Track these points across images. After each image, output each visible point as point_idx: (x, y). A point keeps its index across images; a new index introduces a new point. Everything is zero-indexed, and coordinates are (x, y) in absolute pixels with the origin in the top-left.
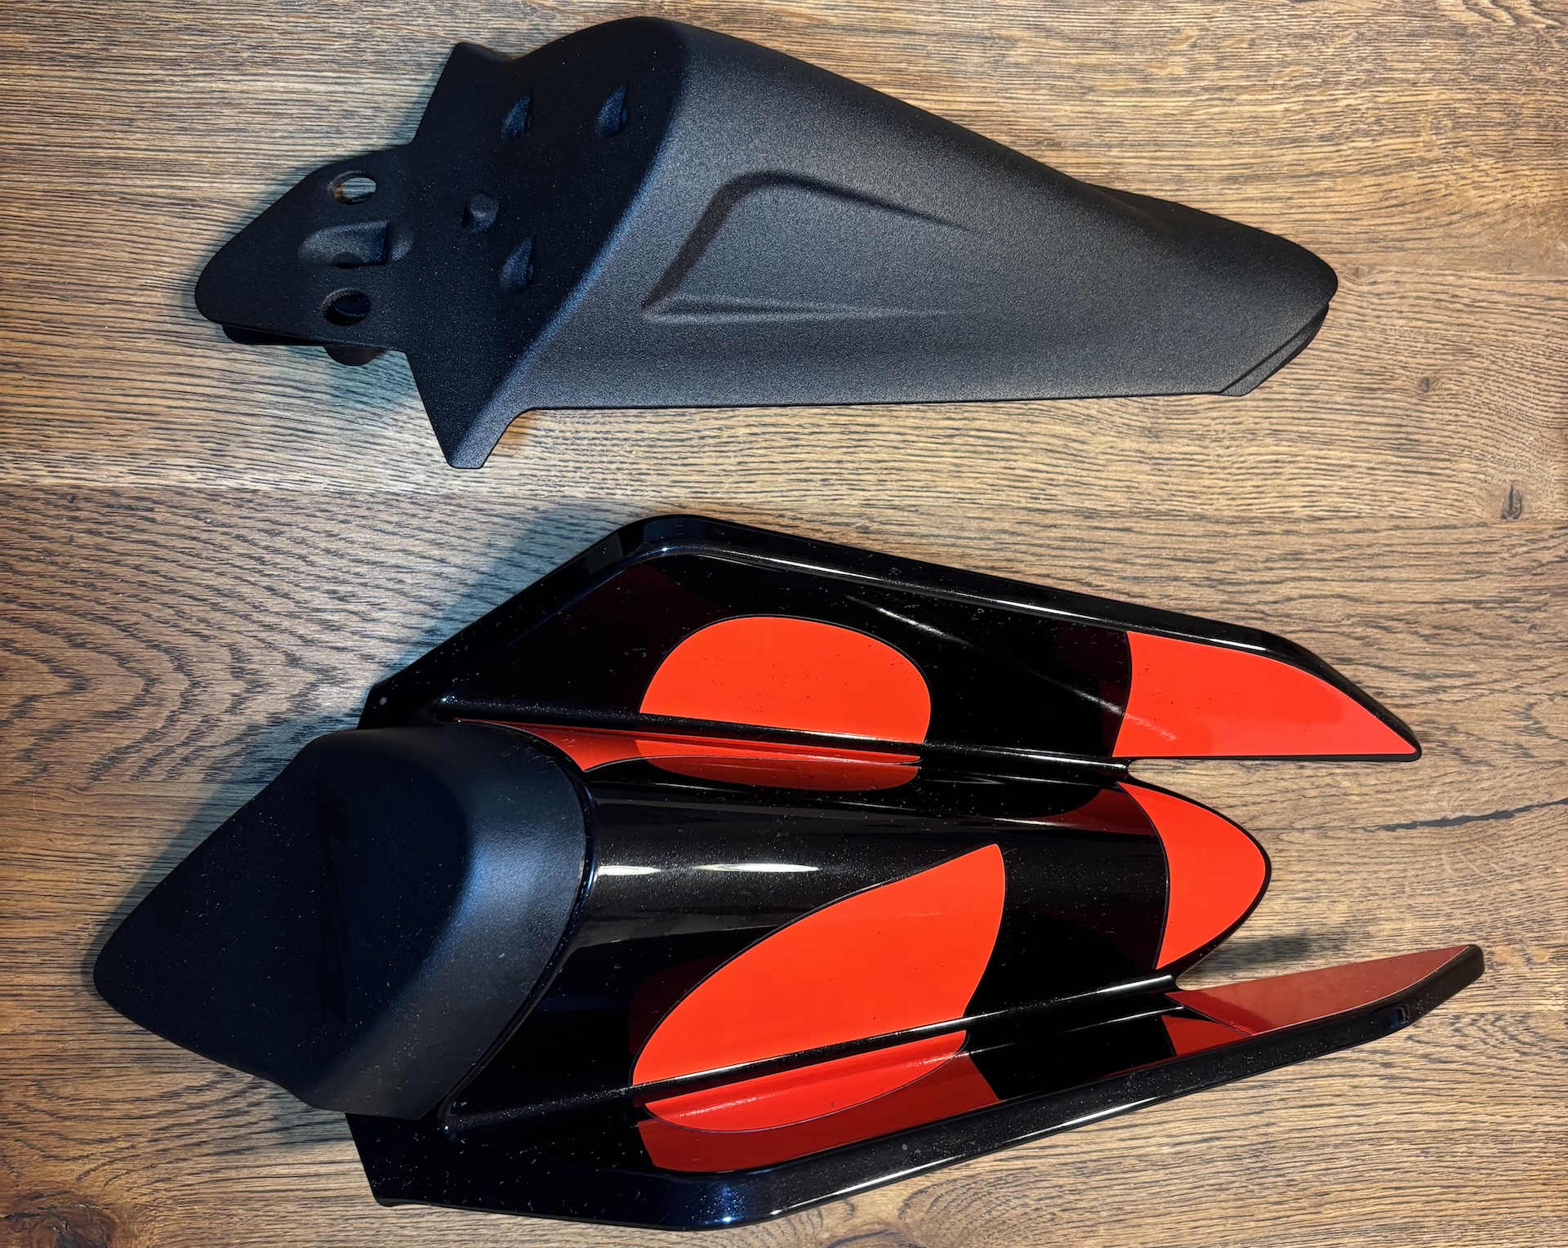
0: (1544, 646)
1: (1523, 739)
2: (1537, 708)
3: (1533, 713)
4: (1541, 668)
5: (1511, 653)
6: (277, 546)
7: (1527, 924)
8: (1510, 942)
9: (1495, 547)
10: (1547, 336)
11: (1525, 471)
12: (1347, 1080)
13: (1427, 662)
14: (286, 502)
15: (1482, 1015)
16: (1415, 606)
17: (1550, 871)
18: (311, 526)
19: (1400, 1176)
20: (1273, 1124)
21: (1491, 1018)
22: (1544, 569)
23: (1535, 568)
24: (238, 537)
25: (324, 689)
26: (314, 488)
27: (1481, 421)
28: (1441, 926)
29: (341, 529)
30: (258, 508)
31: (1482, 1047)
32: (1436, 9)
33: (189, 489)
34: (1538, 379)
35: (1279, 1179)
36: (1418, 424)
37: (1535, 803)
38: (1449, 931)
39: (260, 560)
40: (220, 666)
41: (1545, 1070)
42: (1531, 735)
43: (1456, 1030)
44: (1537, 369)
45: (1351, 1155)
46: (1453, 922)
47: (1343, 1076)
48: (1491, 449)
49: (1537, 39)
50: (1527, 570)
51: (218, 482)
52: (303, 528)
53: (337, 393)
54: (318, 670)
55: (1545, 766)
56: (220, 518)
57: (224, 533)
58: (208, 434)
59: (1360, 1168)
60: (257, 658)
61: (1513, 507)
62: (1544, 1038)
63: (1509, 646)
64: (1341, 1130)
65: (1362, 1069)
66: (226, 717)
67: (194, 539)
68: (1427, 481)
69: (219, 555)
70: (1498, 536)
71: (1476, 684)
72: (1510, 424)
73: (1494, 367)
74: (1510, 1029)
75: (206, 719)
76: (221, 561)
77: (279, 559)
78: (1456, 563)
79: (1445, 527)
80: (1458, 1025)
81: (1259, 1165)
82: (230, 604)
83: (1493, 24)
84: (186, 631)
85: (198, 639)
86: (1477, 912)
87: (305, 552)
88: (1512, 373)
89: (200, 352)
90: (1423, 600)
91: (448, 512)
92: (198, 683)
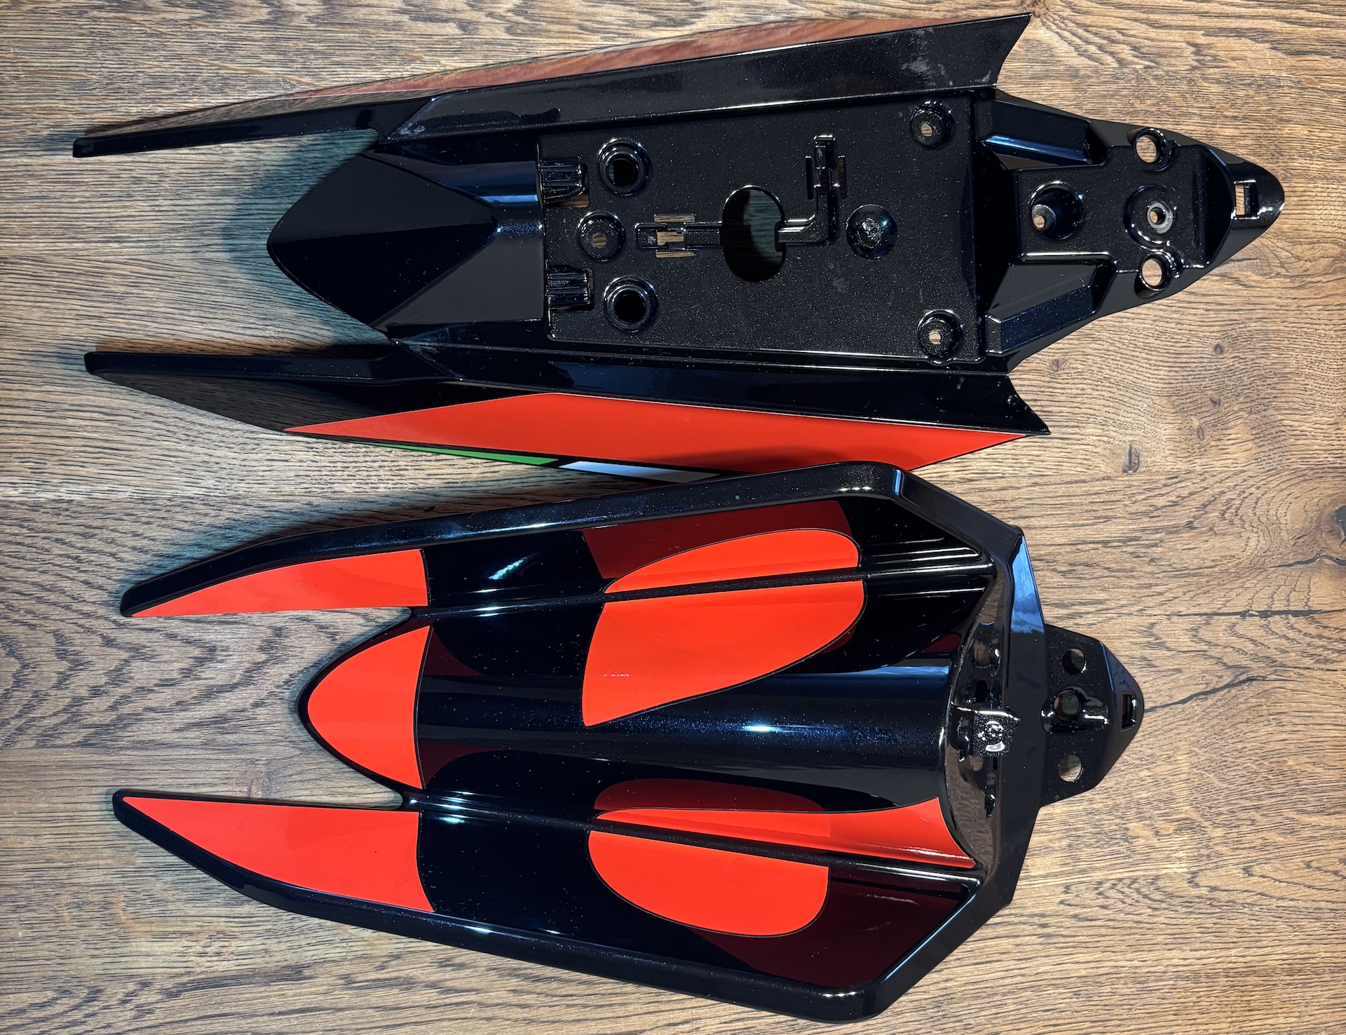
0: (1161, 575)
1: (1147, 653)
2: (1158, 627)
3: (1154, 631)
4: (1160, 594)
5: (1134, 583)
6: (91, 546)
7: (1155, 803)
8: (1141, 819)
9: (1118, 497)
10: (1155, 321)
11: (1141, 433)
12: (1011, 940)
13: (1065, 593)
14: (98, 509)
15: (1120, 880)
16: (1052, 548)
17: (1171, 759)
18: (119, 528)
19: (1057, 1015)
20: (951, 980)
21: (1128, 882)
22: (1159, 513)
23: (1151, 512)
24: (57, 540)
25: (136, 664)
26: (121, 496)
27: (1103, 393)
28: (1085, 810)
29: (144, 529)
30: (74, 515)
31: (1121, 906)
32: (1052, 56)
33: (12, 502)
34: (1149, 357)
35: (957, 1024)
36: (1050, 398)
37: (1158, 704)
38: (1091, 813)
39: (77, 559)
40: (46, 649)
41: (1174, 922)
42: (1153, 649)
43: (1100, 894)
44: (1148, 349)
45: (1016, 1001)
46: (1095, 806)
47: (1008, 937)
48: (1112, 416)
49: (1137, 78)
50: (1145, 514)
51: (38, 495)
52: (112, 530)
53: (137, 415)
54: (130, 649)
55: (1165, 673)
56: (40, 525)
57: (45, 538)
58: (27, 455)
59: (1024, 1011)
60: (79, 642)
61: (1132, 464)
62: (1171, 896)
63: (1133, 577)
64: (1007, 981)
65: (1024, 930)
66: (53, 692)
67: (19, 544)
68: (1059, 445)
69: (41, 556)
70: (1121, 487)
71: (1107, 609)
72: (1127, 394)
73: (1112, 348)
74: (1143, 890)
75: (36, 695)
76: (44, 562)
77: (93, 557)
78: (1087, 511)
79: (1077, 482)
80: (1101, 889)
81: (941, 1013)
82: (52, 597)
83: (1100, 66)
84: (15, 621)
85: (26, 628)
86: (1114, 797)
87: (114, 550)
88: (1128, 352)
89: (17, 386)
90: (1059, 542)
91: (235, 510)
92: (28, 665)
